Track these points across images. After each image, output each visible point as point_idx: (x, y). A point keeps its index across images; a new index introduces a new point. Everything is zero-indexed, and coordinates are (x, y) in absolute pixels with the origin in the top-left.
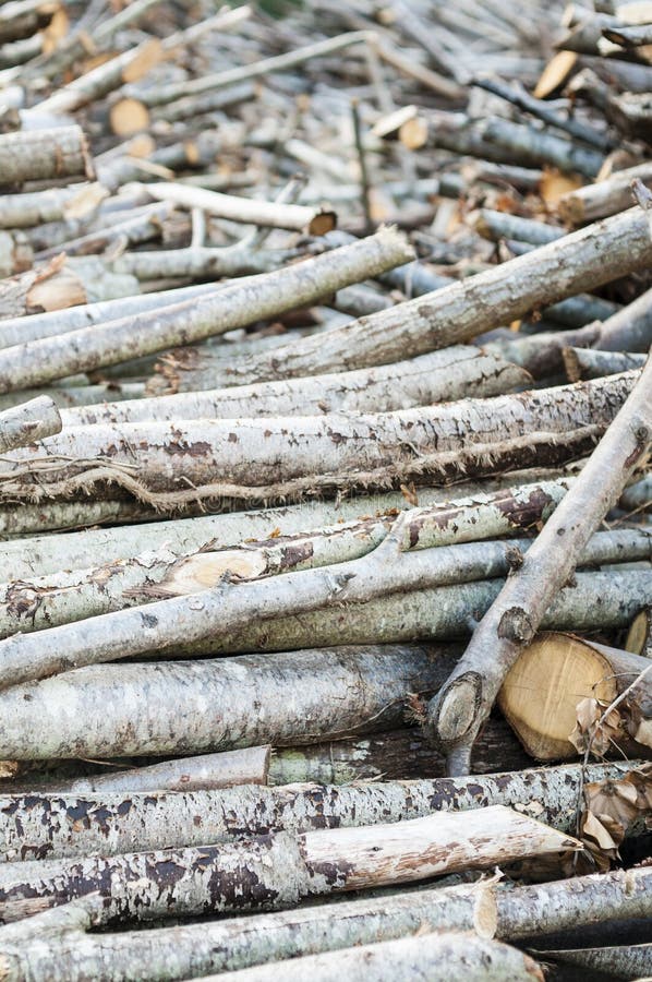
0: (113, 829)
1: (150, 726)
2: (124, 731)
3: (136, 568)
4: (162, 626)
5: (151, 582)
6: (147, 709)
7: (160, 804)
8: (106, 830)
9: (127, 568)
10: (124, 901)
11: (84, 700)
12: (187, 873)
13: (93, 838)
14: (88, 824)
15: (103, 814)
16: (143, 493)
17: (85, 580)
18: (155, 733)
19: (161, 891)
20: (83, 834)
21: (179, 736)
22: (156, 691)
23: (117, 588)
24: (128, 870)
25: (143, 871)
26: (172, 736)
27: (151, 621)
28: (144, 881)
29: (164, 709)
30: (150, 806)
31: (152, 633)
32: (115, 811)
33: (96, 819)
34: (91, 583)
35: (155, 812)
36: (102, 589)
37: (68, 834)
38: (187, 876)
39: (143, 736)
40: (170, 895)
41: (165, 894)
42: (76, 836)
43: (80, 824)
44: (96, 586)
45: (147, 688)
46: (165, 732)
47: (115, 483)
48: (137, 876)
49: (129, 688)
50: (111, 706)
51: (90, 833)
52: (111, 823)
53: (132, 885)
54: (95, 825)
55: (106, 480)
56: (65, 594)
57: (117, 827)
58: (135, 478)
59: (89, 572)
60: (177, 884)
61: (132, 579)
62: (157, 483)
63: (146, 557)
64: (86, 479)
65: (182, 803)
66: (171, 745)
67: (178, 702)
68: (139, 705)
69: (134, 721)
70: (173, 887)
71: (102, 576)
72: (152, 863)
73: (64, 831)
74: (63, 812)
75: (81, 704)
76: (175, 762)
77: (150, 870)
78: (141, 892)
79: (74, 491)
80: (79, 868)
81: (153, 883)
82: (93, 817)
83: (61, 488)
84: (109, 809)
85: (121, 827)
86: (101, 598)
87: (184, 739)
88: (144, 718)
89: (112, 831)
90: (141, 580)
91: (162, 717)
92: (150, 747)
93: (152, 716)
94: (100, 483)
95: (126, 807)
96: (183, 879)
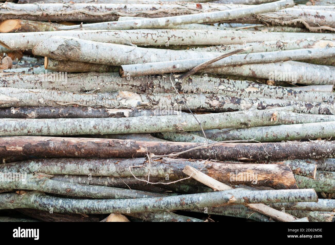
0: (297, 96)
1: (307, 76)
2: (301, 77)
3: (306, 41)
4: (312, 53)
5: (309, 45)
6: (306, 72)
7: (308, 93)
8: (296, 96)
9: (304, 41)
10: (299, 111)
11: (293, 68)
12: (314, 107)
13: (293, 98)
14: (292, 94)
15: (295, 93)
16: (308, 26)
17: (294, 42)
18: (307, 79)
19: (308, 110)
20: (290, 96)
21: (312, 80)
22: (309, 69)
23: (302, 45)
24: (301, 104)
25: (304, 105)
26: (311, 80)
27: (310, 52)
28: (304, 107)
29: (310, 73)
30: (306, 93)
31: (310, 55)
32: (298, 92)
33: (294, 93)
34: (296, 43)
35: (307, 94)
36: (298, 45)
37: (287, 96)
38: (314, 108)
39: (305, 79)
40: (309, 111)
41: (308, 111)
42: (289, 96)
43: (290, 94)
44: (297, 44)
45: (307, 68)
46: (310, 79)
47: (301, 23)
48: (303, 106)
49: (303, 67)
50: (298, 70)
51: (292, 96)
52: (297, 95)
53: (301, 107)
54: (293, 95)
55: (300, 21)
56: (290, 45)
57: (298, 96)
58: (306, 22)
59: (296, 41)
60: (311, 109)
61: (305, 43)
62: (311, 24)
63: (309, 39)
64: (295, 21)
65: (313, 93)
66: (310, 82)
67: (313, 72)
68: (305, 71)
69: (303, 75)
70: (310, 109)
71: (298, 42)
72: (306, 104)
73: (286, 95)
74: (286, 91)
75: (292, 69)
76: (311, 86)
77: (306, 105)
78: (303, 109)
79: (292, 24)
80: (290, 102)
81: (306, 108)
82: (293, 93)
83: (289, 22)
84: (297, 92)
85: (299, 96)
86: (298, 47)
87: (314, 81)
88: (305, 74)
89: (297, 97)
90: (307, 44)
91: (309, 75)
92: (306, 82)
93: (307, 74)
94: (298, 22)
95: (300, 92)
96: (313, 108)
